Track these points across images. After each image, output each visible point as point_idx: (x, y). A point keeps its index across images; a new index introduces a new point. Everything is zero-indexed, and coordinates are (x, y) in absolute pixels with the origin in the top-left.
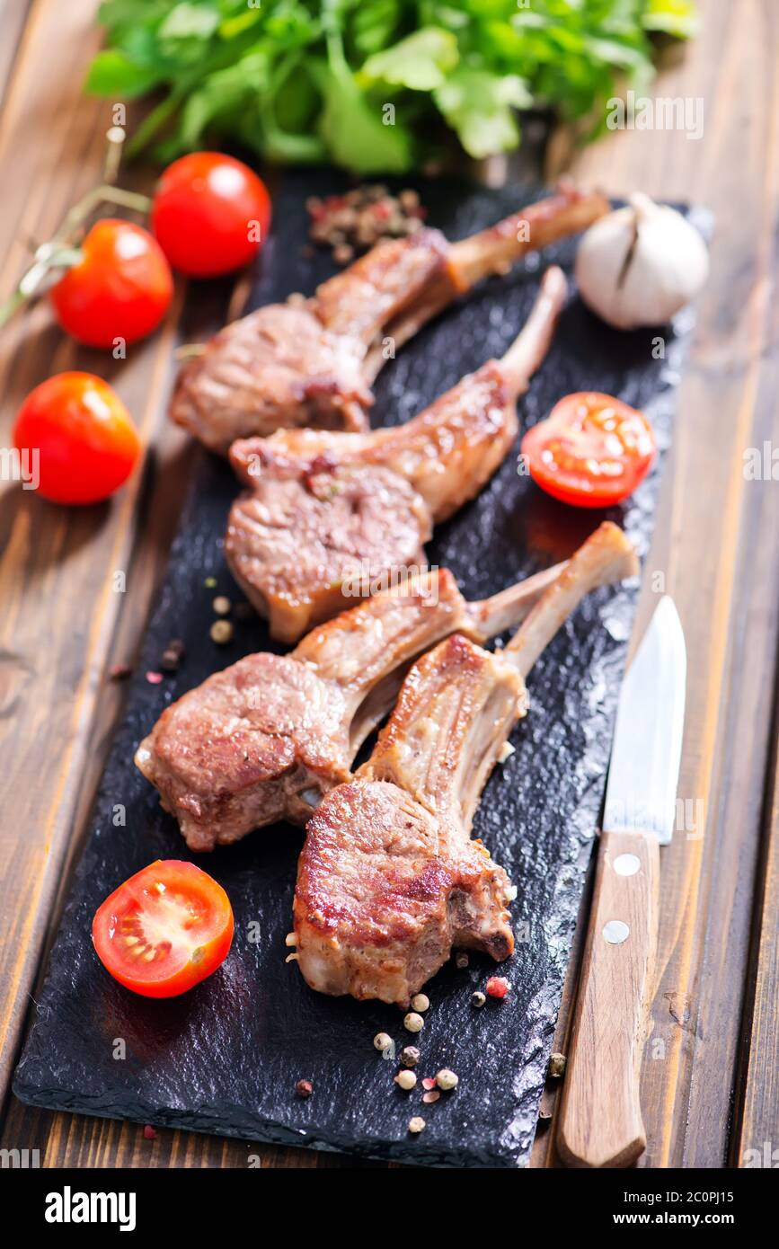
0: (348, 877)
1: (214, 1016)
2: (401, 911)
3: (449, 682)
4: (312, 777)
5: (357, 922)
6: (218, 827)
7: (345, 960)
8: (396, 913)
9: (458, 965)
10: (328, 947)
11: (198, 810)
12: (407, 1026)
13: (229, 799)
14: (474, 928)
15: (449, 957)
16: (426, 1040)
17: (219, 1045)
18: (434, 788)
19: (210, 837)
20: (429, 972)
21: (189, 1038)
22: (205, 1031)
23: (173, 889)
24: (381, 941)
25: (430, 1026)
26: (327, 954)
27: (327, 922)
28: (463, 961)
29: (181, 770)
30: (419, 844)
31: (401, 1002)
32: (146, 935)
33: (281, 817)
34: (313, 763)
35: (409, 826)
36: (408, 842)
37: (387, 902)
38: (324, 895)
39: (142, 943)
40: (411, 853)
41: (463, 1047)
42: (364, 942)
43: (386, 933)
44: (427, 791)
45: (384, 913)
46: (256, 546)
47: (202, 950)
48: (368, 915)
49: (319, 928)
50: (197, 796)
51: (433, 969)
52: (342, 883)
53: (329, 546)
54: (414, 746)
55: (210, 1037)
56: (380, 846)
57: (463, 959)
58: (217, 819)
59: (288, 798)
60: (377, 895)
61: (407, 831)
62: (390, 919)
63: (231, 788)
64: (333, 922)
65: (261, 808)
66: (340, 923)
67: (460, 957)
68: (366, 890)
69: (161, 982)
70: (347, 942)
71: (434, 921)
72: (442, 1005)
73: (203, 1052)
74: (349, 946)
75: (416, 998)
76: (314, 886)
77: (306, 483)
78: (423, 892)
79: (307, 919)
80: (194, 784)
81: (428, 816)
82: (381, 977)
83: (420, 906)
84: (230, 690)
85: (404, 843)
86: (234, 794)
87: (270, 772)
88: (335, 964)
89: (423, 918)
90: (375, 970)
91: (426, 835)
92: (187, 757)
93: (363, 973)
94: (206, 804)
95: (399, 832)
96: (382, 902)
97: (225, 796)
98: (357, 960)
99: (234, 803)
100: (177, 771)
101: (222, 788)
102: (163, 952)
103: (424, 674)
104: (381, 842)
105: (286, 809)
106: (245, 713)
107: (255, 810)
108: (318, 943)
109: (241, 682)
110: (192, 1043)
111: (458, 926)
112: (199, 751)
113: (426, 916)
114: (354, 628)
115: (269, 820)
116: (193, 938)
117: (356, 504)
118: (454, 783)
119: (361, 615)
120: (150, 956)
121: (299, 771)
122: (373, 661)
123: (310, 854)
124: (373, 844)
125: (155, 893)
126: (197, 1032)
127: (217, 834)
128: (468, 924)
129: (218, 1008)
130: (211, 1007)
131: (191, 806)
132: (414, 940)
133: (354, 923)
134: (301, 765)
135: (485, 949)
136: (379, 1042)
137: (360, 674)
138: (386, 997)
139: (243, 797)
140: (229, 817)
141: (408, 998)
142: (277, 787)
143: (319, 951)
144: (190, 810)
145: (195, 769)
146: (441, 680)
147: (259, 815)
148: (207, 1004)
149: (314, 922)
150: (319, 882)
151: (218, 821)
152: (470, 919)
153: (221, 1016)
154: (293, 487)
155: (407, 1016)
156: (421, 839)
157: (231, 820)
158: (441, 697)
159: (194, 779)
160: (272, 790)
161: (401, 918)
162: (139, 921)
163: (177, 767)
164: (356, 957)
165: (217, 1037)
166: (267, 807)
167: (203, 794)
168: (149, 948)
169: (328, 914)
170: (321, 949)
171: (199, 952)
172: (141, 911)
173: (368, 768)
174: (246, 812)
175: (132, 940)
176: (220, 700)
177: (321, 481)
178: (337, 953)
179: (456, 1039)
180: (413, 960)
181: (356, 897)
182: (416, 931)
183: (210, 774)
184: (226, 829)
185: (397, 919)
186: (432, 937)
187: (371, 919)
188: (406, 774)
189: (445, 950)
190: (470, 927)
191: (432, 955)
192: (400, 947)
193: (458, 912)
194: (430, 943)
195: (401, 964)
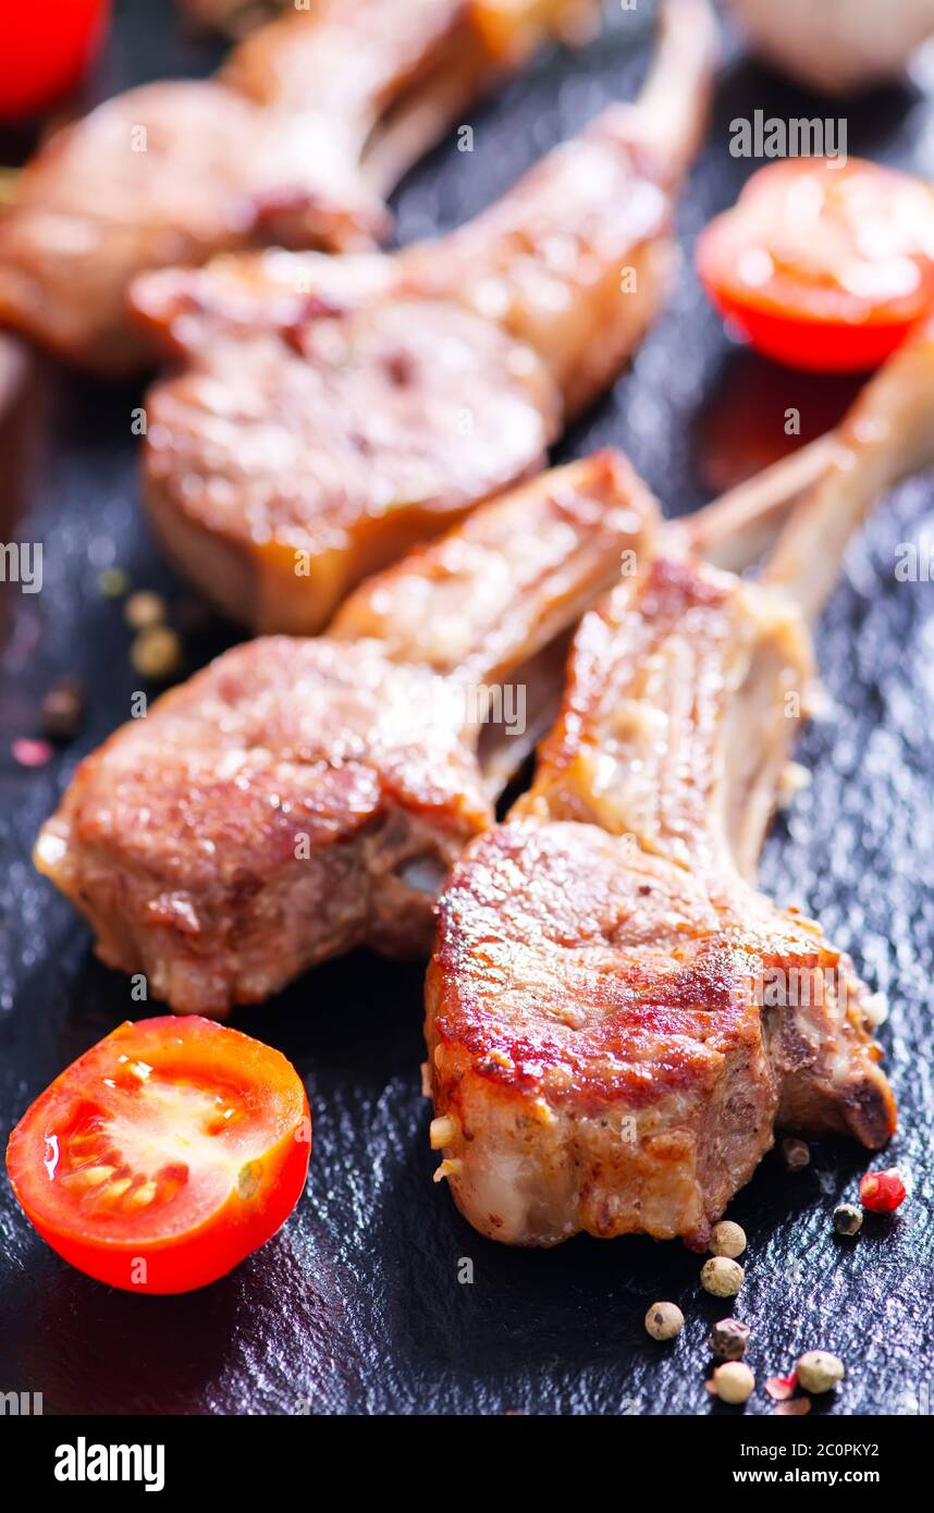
0: (541, 992)
1: (290, 1326)
2: (672, 1033)
3: (667, 634)
4: (420, 830)
5: (582, 1065)
6: (234, 962)
7: (566, 1147)
8: (660, 1037)
9: (790, 1161)
10: (531, 1120)
11: (193, 921)
12: (709, 1285)
13: (254, 893)
14: (818, 1071)
15: (771, 1139)
16: (753, 1311)
17: (315, 1376)
18: (679, 825)
19: (220, 985)
20: (739, 1172)
21: (245, 1371)
22: (275, 1355)
23: (166, 1072)
24: (639, 1094)
25: (757, 1284)
26: (528, 1139)
27: (519, 1069)
28: (798, 1155)
29: (142, 851)
30: (674, 919)
31: (692, 1231)
32: (128, 1159)
33: (360, 934)
34: (423, 798)
35: (645, 891)
36: (650, 919)
37: (638, 1021)
38: (501, 1026)
39: (123, 1173)
40: (662, 937)
41: (836, 1314)
42: (605, 1101)
43: (648, 1076)
44: (666, 832)
45: (636, 1040)
46: (211, 457)
47: (255, 1168)
48: (602, 1048)
49: (505, 1083)
50: (185, 894)
51: (744, 1166)
52: (532, 1001)
53: (363, 446)
54: (621, 758)
55: (290, 1364)
56: (594, 932)
57: (797, 1149)
58: (232, 943)
59: (377, 883)
60: (613, 1012)
61: (643, 900)
62: (650, 1048)
63: (255, 865)
64: (531, 1068)
65: (320, 912)
66: (546, 1070)
67: (792, 1146)
68: (587, 1008)
69: (181, 1238)
70: (567, 1106)
71: (740, 1045)
72: (771, 1245)
73: (282, 1393)
74: (572, 1117)
75: (718, 1228)
76: (476, 1011)
77: (293, 340)
78: (709, 992)
79: (476, 1069)
80: (176, 871)
81: (680, 873)
82: (645, 1173)
83: (709, 1018)
84: (211, 707)
85: (642, 920)
86: (265, 878)
87: (332, 826)
88: (544, 1158)
89: (717, 1040)
90: (636, 1161)
91: (687, 903)
92: (151, 826)
93: (607, 1170)
94: (206, 910)
95: (631, 903)
96: (625, 1023)
97: (246, 886)
98: (595, 1141)
99: (265, 904)
100: (134, 855)
101: (238, 871)
102: (171, 1187)
103: (614, 626)
104: (592, 925)
105: (372, 913)
106: (255, 740)
107: (307, 917)
108: (506, 1117)
109: (231, 694)
110: (252, 1382)
111: (787, 1066)
112: (175, 814)
113: (726, 1037)
114: (441, 577)
115: (337, 942)
116: (230, 1146)
117: (400, 373)
118: (716, 818)
119: (454, 552)
120: (146, 1194)
121: (391, 823)
122: (497, 625)
123: (455, 956)
124: (580, 931)
125: (129, 1084)
126: (260, 1357)
127: (233, 978)
128: (806, 1060)
129: (298, 1309)
130: (279, 1310)
131: (176, 914)
132: (709, 1085)
133: (576, 1067)
134: (395, 811)
135: (844, 1121)
136: (659, 1319)
137: (477, 649)
138: (660, 1223)
139: (282, 885)
140: (256, 937)
141: (705, 1226)
142: (349, 862)
143: (511, 1134)
144: (173, 926)
145: (172, 843)
146: (648, 634)
147: (317, 929)
148: (268, 1306)
149: (491, 1074)
150: (485, 1003)
151: (234, 949)
152: (810, 1052)
153: (306, 1321)
154: (268, 352)
155: (707, 1265)
156: (677, 910)
157: (259, 945)
158: (656, 662)
159: (175, 861)
160: (340, 867)
161: (675, 1045)
162: (109, 1138)
163: (134, 848)
164: (590, 1136)
165: (306, 1363)
166: (332, 908)
167: (197, 889)
168: (140, 1181)
169: (516, 1055)
170: (513, 1127)
171: (249, 1174)
172: (109, 1117)
173: (537, 799)
174: (290, 922)
175: (100, 1173)
176: (192, 730)
177: (323, 338)
178: (550, 1131)
179: (817, 1299)
180: (707, 1136)
181: (567, 1023)
182: (711, 1064)
183: (209, 847)
184: (252, 967)
185: (667, 1047)
186: (740, 1087)
187: (611, 1055)
188: (614, 805)
189: (764, 1121)
190: (809, 1068)
191: (742, 1131)
192: (681, 1103)
193: (783, 1035)
194: (736, 1102)
195: (686, 1139)
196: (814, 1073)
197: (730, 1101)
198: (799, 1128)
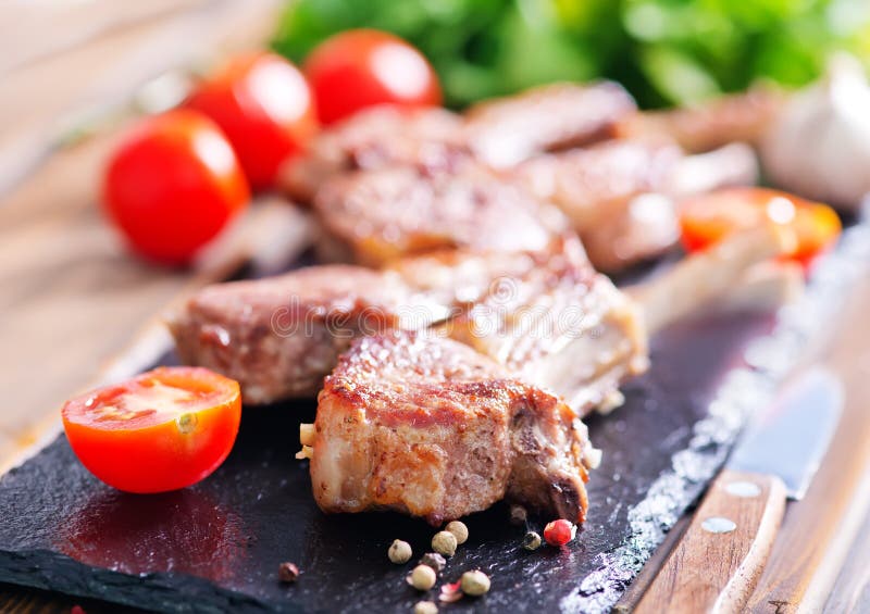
2: (451, 400)
5: (394, 402)
8: (444, 401)
10: (353, 419)
11: (224, 340)
13: (263, 337)
14: (540, 460)
15: (502, 492)
16: (456, 563)
25: (465, 556)
26: (349, 430)
28: (519, 513)
32: (128, 406)
37: (436, 393)
39: (121, 410)
42: (399, 420)
43: (429, 414)
45: (429, 399)
48: (409, 399)
49: (345, 397)
56: (439, 373)
57: (519, 509)
58: (246, 364)
61: (476, 370)
62: (435, 404)
64: (363, 395)
67: (517, 507)
68: (412, 388)
70: (377, 419)
71: (489, 417)
74: (377, 424)
75: (453, 521)
82: (411, 465)
89: (476, 408)
90: (407, 456)
94: (236, 340)
95: (467, 368)
96: (429, 394)
97: (259, 332)
102: (143, 416)
107: (293, 361)
108: (339, 415)
111: (520, 449)
113: (482, 409)
116: (185, 407)
120: (128, 417)
128: (533, 451)
131: (216, 335)
132: (462, 427)
133: (390, 403)
135: (551, 499)
143: (340, 425)
149: (339, 391)
151: (247, 367)
152: (537, 448)
157: (261, 371)
161: (450, 404)
164: (384, 438)
166: (308, 360)
167: (234, 328)
168: (129, 412)
170: (342, 421)
172: (130, 394)
178: (363, 428)
180: (456, 462)
181: (398, 392)
185: (445, 404)
186: (485, 444)
187: (412, 402)
189: (498, 475)
190: (535, 456)
191: (481, 473)
192: (444, 432)
193: (523, 433)
194: (480, 452)
195: (440, 452)
196: (537, 461)
197: (477, 449)
198: (525, 500)
